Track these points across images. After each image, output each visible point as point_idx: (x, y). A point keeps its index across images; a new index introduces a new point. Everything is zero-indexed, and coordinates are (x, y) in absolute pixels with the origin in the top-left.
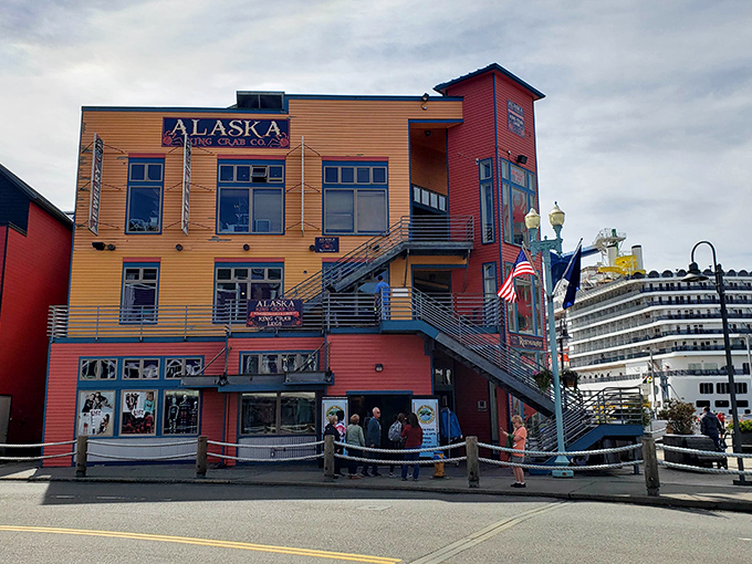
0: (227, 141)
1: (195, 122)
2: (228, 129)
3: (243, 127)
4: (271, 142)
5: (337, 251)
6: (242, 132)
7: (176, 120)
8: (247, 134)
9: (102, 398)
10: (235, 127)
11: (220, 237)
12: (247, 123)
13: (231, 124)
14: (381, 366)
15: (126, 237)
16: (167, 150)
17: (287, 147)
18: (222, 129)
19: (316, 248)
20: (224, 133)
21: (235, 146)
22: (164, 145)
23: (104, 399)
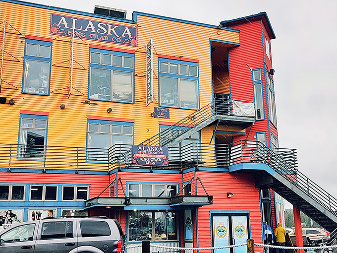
0: (96, 36)
1: (74, 20)
2: (96, 28)
3: (107, 28)
4: (126, 41)
5: (168, 118)
6: (106, 31)
7: (60, 17)
8: (109, 33)
9: (12, 215)
10: (101, 28)
11: (91, 102)
12: (110, 26)
13: (99, 25)
14: (231, 194)
15: (23, 95)
16: (54, 37)
17: (136, 45)
18: (93, 28)
19: (155, 115)
20: (94, 31)
21: (101, 40)
22: (51, 33)
23: (14, 215)
